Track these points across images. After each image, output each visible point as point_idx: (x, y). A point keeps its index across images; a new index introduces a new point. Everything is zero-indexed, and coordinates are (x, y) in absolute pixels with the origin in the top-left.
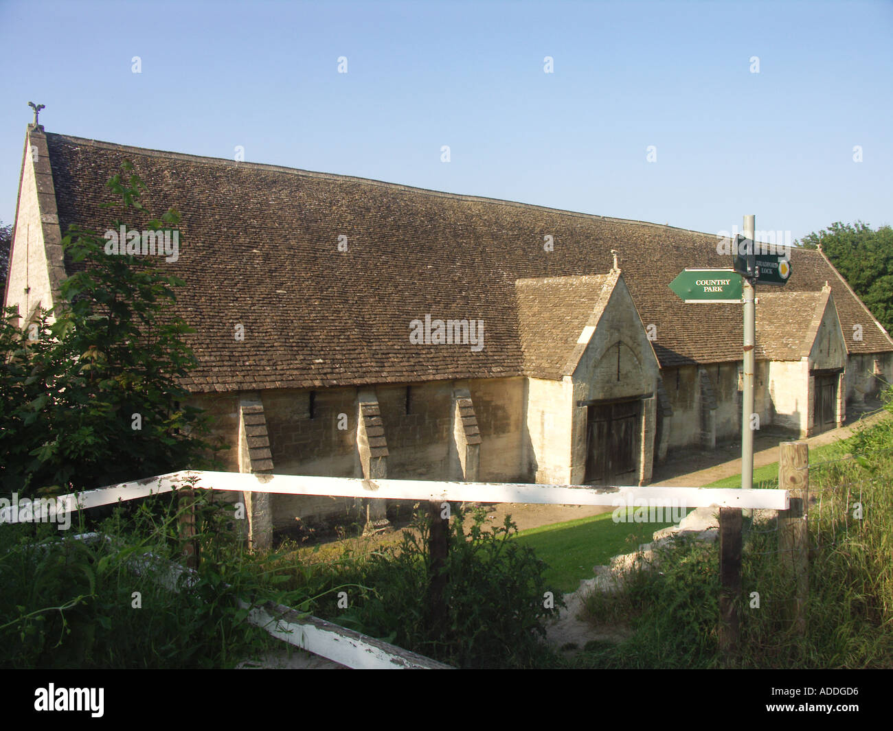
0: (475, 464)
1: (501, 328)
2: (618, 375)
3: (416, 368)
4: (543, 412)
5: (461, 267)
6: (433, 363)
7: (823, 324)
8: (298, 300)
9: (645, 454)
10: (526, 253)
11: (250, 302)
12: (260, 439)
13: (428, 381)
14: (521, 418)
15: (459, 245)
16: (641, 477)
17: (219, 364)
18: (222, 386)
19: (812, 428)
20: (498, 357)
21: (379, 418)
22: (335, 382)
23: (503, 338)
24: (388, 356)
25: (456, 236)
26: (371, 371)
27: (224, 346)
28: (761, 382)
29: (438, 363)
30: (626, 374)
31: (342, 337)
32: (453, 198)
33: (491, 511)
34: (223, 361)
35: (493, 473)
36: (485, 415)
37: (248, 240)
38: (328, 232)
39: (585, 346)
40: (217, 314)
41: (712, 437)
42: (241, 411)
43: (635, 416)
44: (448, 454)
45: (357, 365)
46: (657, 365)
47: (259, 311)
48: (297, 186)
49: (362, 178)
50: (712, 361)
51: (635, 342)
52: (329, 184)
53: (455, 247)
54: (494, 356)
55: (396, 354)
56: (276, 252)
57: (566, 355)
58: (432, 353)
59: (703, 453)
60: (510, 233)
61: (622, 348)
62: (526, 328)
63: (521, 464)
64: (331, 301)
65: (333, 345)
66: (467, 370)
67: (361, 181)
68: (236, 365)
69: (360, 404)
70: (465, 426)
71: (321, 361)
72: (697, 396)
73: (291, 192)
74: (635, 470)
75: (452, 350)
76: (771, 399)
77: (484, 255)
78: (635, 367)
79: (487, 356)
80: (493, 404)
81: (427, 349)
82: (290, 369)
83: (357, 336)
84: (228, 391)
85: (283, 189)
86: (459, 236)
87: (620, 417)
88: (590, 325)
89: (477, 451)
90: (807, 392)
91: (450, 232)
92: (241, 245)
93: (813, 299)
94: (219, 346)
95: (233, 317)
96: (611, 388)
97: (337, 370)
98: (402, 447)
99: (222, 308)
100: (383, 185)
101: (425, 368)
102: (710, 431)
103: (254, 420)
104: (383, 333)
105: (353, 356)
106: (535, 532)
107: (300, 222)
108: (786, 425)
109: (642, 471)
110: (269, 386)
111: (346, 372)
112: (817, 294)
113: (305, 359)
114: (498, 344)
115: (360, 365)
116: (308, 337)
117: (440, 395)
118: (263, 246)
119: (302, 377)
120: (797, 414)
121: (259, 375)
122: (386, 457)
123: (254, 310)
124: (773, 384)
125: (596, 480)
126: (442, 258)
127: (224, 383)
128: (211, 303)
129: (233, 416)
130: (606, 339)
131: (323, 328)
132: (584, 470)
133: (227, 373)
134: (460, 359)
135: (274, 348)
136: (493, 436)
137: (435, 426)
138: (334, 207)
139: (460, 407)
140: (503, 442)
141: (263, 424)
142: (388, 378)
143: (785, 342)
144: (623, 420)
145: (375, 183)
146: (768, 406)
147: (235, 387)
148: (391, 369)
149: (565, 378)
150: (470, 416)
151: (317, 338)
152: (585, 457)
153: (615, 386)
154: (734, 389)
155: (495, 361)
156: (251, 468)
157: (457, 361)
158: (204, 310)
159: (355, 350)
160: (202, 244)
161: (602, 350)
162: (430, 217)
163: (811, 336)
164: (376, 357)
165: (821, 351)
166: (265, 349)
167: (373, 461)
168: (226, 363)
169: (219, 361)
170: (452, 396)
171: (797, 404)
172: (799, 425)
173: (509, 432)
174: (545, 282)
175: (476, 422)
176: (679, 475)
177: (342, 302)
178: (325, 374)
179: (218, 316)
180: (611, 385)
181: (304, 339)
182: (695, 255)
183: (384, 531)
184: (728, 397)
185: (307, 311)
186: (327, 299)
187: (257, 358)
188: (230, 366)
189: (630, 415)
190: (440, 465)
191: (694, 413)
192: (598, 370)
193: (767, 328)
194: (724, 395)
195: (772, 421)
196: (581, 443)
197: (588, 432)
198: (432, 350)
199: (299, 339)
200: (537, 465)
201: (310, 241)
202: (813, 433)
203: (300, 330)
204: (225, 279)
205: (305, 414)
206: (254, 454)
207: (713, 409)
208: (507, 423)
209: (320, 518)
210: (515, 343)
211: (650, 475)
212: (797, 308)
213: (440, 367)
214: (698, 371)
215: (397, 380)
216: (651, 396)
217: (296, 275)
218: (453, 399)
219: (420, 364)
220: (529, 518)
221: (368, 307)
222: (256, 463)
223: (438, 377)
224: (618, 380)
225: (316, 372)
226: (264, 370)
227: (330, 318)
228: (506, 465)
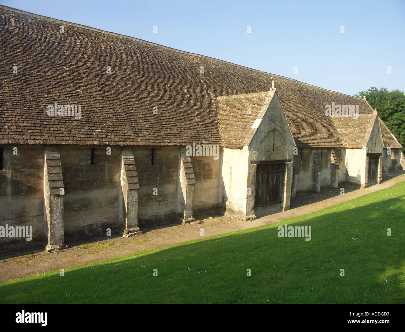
0: (192, 196)
1: (208, 121)
2: (274, 148)
3: (158, 138)
4: (231, 167)
5: (187, 88)
6: (169, 137)
7: (373, 130)
8: (89, 96)
9: (287, 193)
10: (222, 85)
11: (58, 95)
12: (57, 175)
13: (165, 146)
14: (218, 171)
15: (186, 77)
16: (284, 206)
17: (33, 128)
18: (33, 141)
19: (367, 183)
20: (206, 136)
21: (134, 166)
22: (107, 143)
23: (209, 126)
24: (141, 131)
25: (184, 72)
26: (130, 138)
27: (37, 118)
28: (342, 160)
29: (171, 137)
30: (278, 148)
31: (115, 118)
32: (184, 53)
33: (201, 223)
34: (36, 127)
35: (202, 202)
36: (198, 168)
37: (61, 62)
38: (111, 62)
39: (256, 130)
40: (36, 100)
41: (319, 186)
42: (45, 157)
43: (281, 172)
44: (176, 189)
45: (122, 134)
46: (294, 144)
47: (63, 100)
48: (95, 37)
49: (133, 38)
50: (319, 146)
51: (282, 130)
52: (113, 38)
53: (184, 78)
54: (204, 135)
55: (146, 130)
56: (78, 70)
57: (244, 135)
58: (168, 131)
59: (314, 195)
60: (215, 74)
61: (276, 132)
62: (222, 122)
63: (218, 197)
64: (109, 98)
65: (108, 122)
66: (188, 142)
67: (132, 39)
68: (44, 130)
69: (123, 158)
70: (186, 173)
71: (100, 130)
72: (311, 164)
73: (91, 39)
74: (281, 202)
75: (180, 130)
76: (346, 168)
77: (200, 83)
78: (283, 144)
79: (200, 135)
80: (203, 162)
81: (165, 128)
82: (79, 134)
83: (123, 118)
84: (36, 144)
85: (86, 38)
86: (186, 72)
87: (274, 172)
88: (259, 118)
89: (193, 188)
90: (365, 164)
91: (182, 70)
92: (57, 64)
93: (368, 118)
94: (34, 118)
95: (46, 102)
96: (270, 155)
97: (109, 136)
98: (149, 184)
99: (39, 96)
100: (145, 42)
101: (163, 139)
102: (318, 183)
103: (53, 163)
104: (140, 118)
105: (120, 129)
106: (226, 235)
107: (94, 55)
108: (354, 182)
109: (285, 202)
110: (64, 143)
111: (115, 138)
112: (370, 115)
113: (89, 129)
114: (206, 129)
115: (124, 134)
116: (93, 117)
117: (172, 155)
118: (71, 66)
119: (86, 139)
120: (359, 176)
121: (59, 136)
122: (138, 189)
123: (61, 99)
124: (347, 161)
125: (260, 207)
126: (176, 82)
127: (35, 139)
128: (33, 93)
129: (40, 160)
130: (268, 127)
131: (103, 113)
132: (254, 201)
133: (37, 134)
134: (184, 135)
135: (71, 122)
136: (203, 180)
137: (169, 173)
138: (116, 50)
139: (183, 162)
140: (208, 184)
141: (59, 166)
142: (140, 143)
143: (354, 139)
144: (275, 174)
145: (141, 41)
146: (345, 172)
147: (42, 142)
148: (143, 138)
149: (244, 147)
150: (189, 168)
151: (98, 117)
152: (254, 193)
153: (272, 154)
154: (329, 162)
155: (205, 138)
156: (49, 193)
157: (182, 136)
158: (27, 97)
159: (122, 126)
160: (31, 61)
161: (265, 133)
162: (171, 61)
163: (367, 136)
164: (134, 130)
165: (372, 144)
166: (65, 121)
167: (130, 191)
168: (37, 128)
169: (33, 126)
170: (179, 156)
171: (359, 171)
172: (360, 181)
173: (211, 178)
174: (233, 97)
175: (193, 172)
176: (304, 205)
177: (116, 100)
178: (102, 138)
179: (37, 101)
180: (269, 153)
181: (91, 118)
182: (308, 95)
183: (136, 234)
184: (326, 166)
185: (94, 103)
186: (106, 97)
187: (58, 126)
188: (40, 130)
189: (279, 171)
190: (171, 196)
191: (310, 173)
192: (263, 144)
193: (345, 132)
194: (324, 165)
195: (347, 179)
196: (252, 185)
197: (256, 178)
198: (168, 129)
199: (88, 118)
200: (227, 198)
201: (100, 66)
202: (367, 186)
203: (89, 113)
204: (44, 81)
205: (88, 162)
206: (52, 184)
207: (319, 171)
208: (210, 173)
209: (97, 226)
210: (216, 129)
211: (289, 204)
212: (360, 122)
213: (172, 139)
214: (312, 151)
215: (146, 144)
216: (290, 161)
217: (89, 82)
218: (180, 158)
219: (161, 136)
220: (223, 227)
221: (132, 103)
222: (53, 190)
223: (171, 144)
224: (274, 150)
225: (96, 136)
226: (63, 133)
227: (107, 107)
228: (210, 197)
